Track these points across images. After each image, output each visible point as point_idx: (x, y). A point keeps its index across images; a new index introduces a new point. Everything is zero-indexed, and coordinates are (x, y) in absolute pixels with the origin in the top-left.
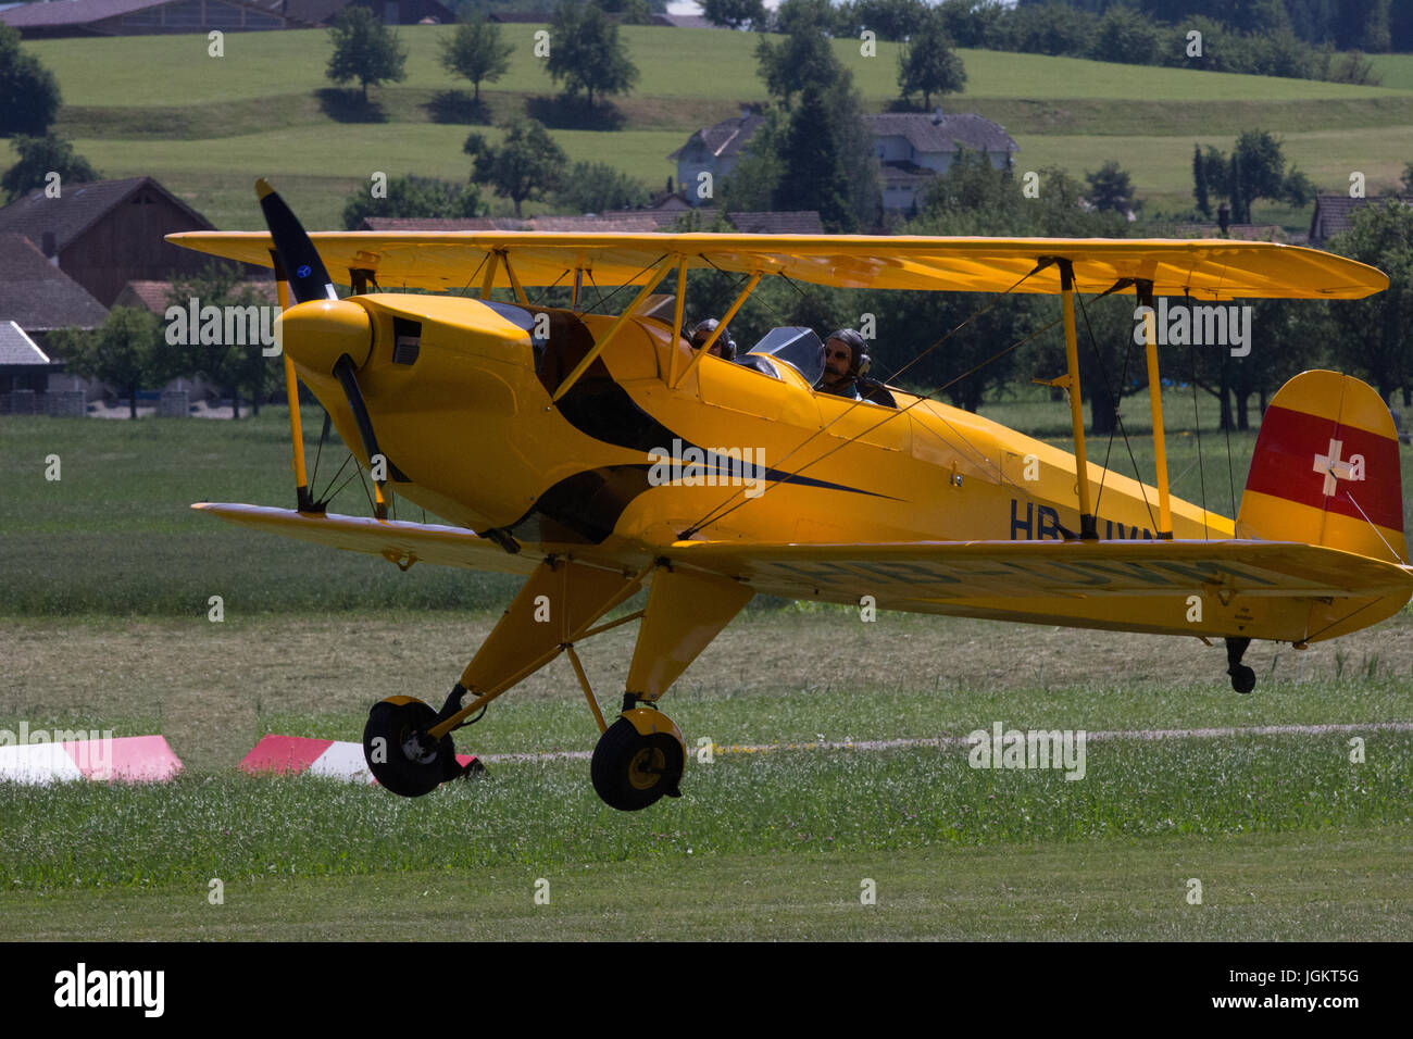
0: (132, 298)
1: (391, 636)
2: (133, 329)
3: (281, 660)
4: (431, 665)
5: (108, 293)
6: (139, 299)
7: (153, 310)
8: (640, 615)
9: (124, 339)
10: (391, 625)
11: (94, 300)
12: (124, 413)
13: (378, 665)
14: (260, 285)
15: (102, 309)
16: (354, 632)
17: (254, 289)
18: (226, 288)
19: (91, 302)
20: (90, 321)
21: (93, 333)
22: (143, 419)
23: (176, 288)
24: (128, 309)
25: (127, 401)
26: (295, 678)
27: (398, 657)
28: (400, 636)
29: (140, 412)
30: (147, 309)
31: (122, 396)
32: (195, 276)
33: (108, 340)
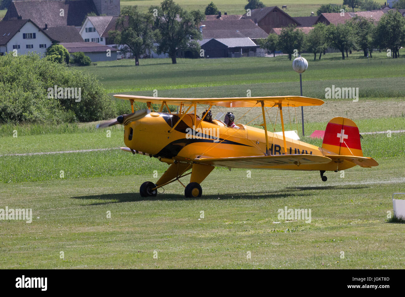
0: (273, 32)
1: (334, 104)
2: (273, 38)
3: (312, 110)
4: (343, 111)
5: (268, 31)
6: (275, 32)
7: (278, 34)
8: (191, 173)
9: (272, 41)
10: (334, 102)
11: (265, 32)
12: (272, 56)
13: (332, 111)
14: (300, 28)
15: (267, 34)
16: (327, 104)
17: (299, 29)
18: (293, 29)
19: (265, 33)
20: (265, 37)
21: (265, 39)
22: (276, 57)
23: (282, 29)
24: (272, 34)
25: (273, 53)
26: (315, 114)
27: (336, 109)
28: (336, 104)
29: (276, 55)
30: (277, 34)
31: (272, 52)
32: (286, 27)
33: (269, 41)
